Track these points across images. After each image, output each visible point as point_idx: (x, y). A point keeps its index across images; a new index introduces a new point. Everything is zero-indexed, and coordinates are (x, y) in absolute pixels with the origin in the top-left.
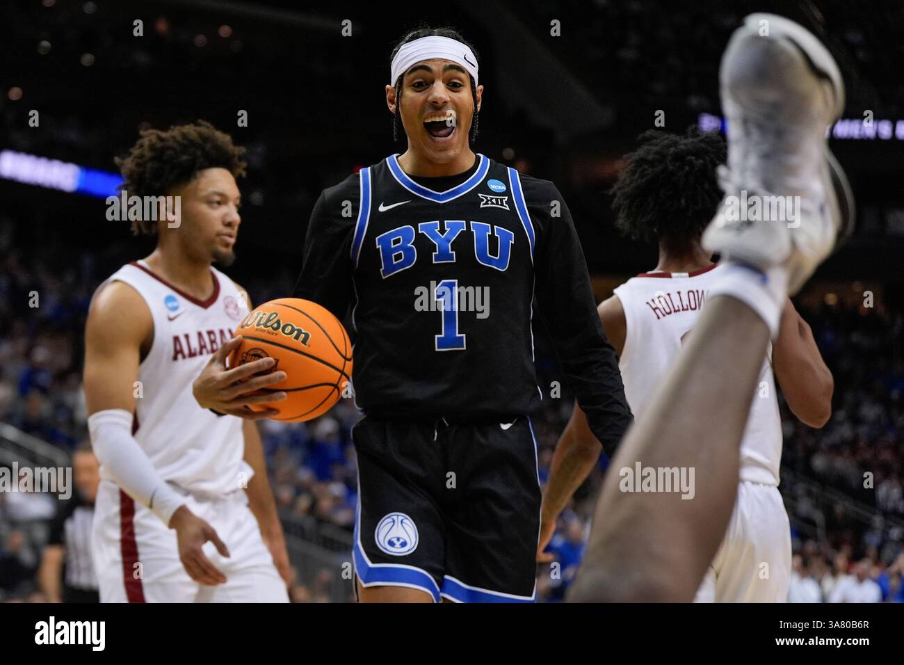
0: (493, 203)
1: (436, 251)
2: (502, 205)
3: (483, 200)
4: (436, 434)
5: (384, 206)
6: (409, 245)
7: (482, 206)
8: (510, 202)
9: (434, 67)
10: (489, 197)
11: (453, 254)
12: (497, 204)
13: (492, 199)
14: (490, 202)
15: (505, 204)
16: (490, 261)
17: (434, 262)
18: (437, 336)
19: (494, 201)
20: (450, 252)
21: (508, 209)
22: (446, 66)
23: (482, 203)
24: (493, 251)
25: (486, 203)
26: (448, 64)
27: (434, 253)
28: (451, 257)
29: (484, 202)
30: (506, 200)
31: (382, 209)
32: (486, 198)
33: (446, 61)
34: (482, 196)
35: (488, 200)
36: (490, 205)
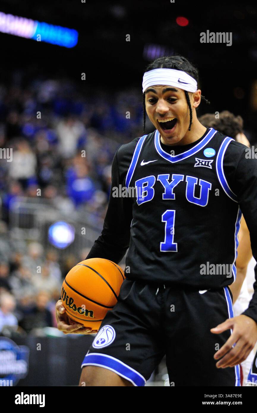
0: (202, 164)
1: (164, 193)
2: (208, 165)
3: (196, 162)
4: (158, 290)
5: (144, 162)
6: (151, 187)
7: (195, 166)
8: (213, 164)
9: (158, 90)
10: (201, 160)
11: (173, 195)
12: (205, 165)
13: (203, 161)
14: (200, 164)
15: (210, 165)
16: (194, 200)
17: (163, 199)
18: (161, 243)
19: (203, 163)
20: (172, 194)
21: (211, 168)
22: (164, 89)
23: (196, 164)
24: (197, 195)
25: (198, 164)
26: (165, 88)
27: (163, 194)
28: (173, 196)
29: (197, 164)
30: (211, 162)
31: (143, 164)
32: (199, 161)
33: (164, 86)
34: (197, 160)
35: (200, 162)
36: (200, 166)
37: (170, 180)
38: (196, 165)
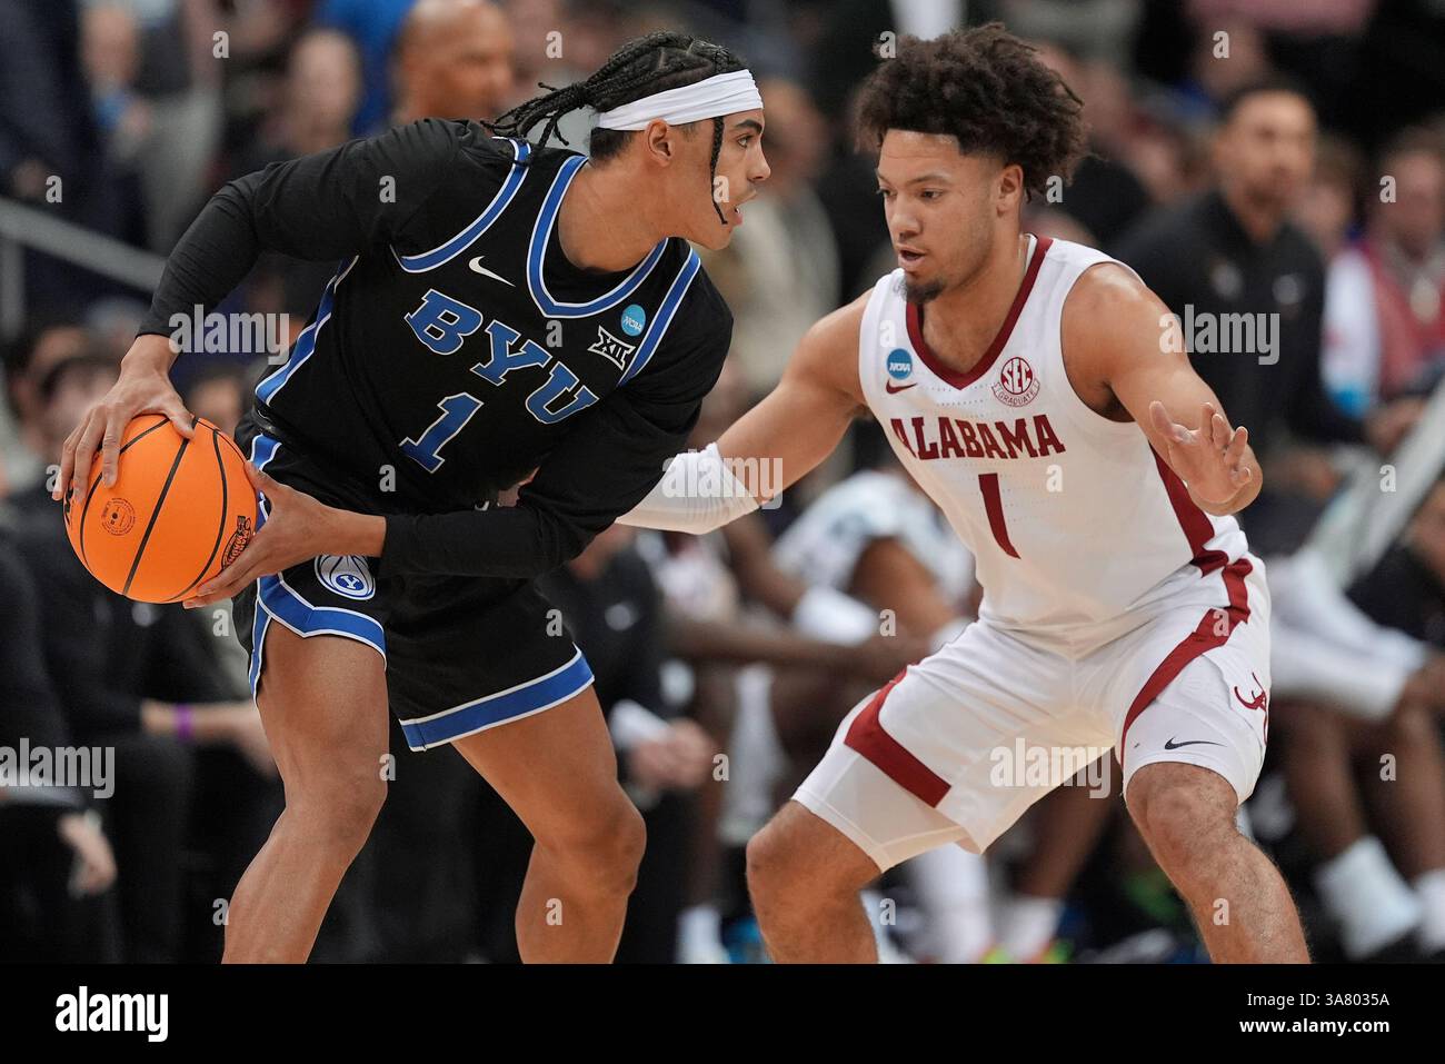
0: (608, 352)
2: (619, 359)
3: (598, 340)
5: (481, 263)
6: (460, 335)
7: (591, 349)
10: (610, 337)
12: (614, 356)
13: (613, 342)
14: (605, 349)
15: (622, 358)
18: (408, 439)
19: (613, 348)
23: (595, 345)
25: (600, 348)
29: (597, 345)
30: (629, 352)
31: (474, 265)
32: (606, 337)
34: (602, 333)
35: (605, 344)
36: (602, 353)
37: (514, 349)
38: (595, 348)
